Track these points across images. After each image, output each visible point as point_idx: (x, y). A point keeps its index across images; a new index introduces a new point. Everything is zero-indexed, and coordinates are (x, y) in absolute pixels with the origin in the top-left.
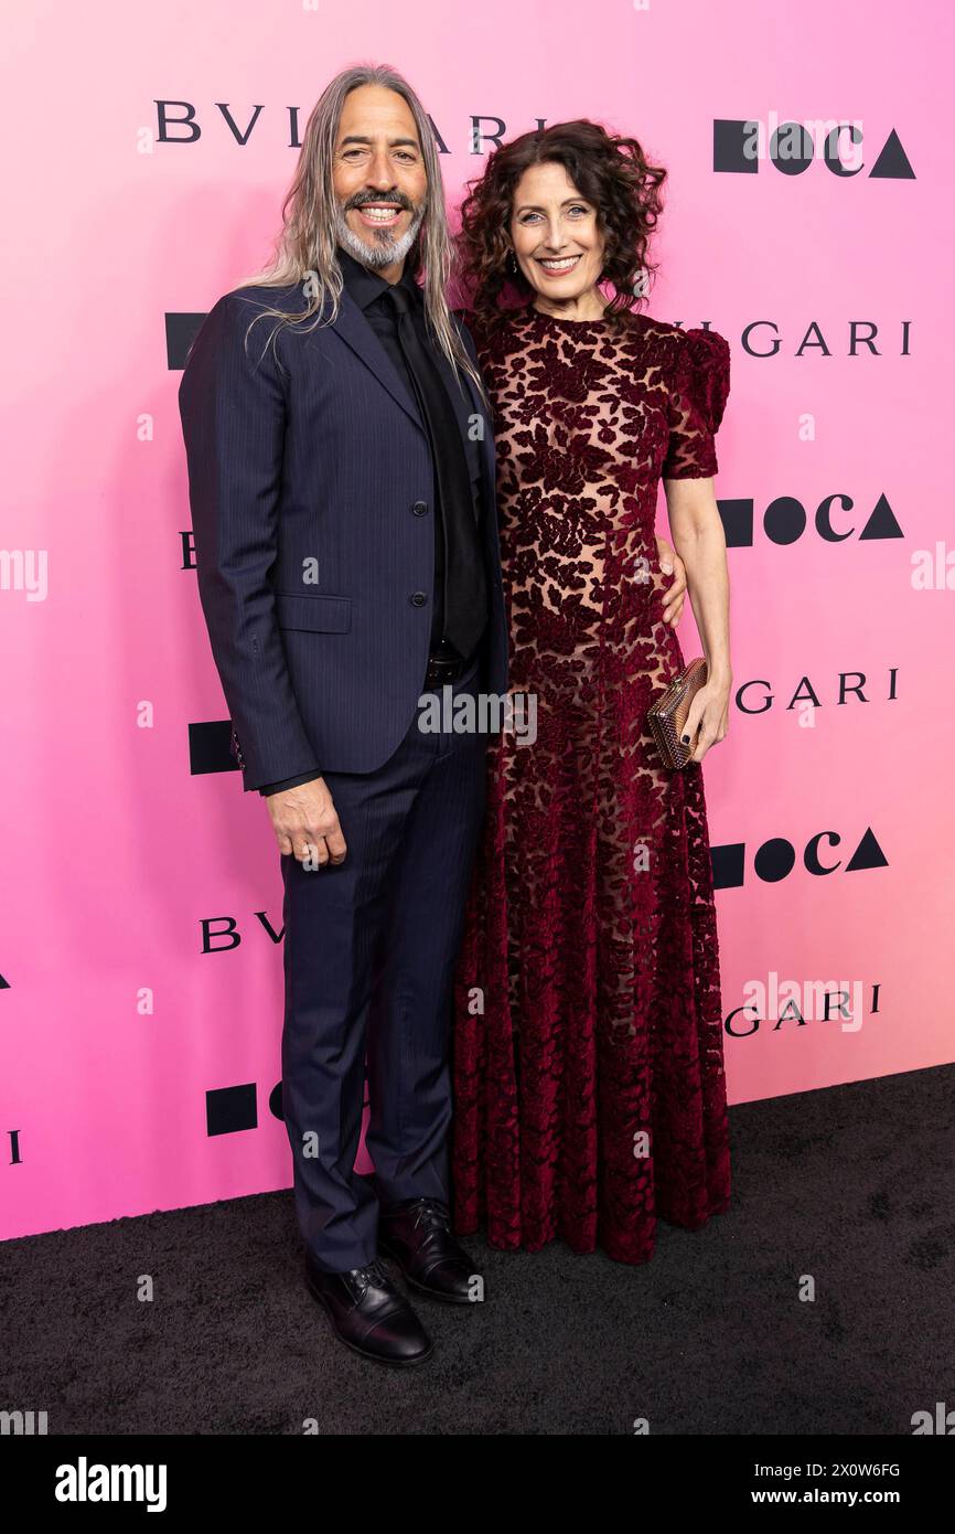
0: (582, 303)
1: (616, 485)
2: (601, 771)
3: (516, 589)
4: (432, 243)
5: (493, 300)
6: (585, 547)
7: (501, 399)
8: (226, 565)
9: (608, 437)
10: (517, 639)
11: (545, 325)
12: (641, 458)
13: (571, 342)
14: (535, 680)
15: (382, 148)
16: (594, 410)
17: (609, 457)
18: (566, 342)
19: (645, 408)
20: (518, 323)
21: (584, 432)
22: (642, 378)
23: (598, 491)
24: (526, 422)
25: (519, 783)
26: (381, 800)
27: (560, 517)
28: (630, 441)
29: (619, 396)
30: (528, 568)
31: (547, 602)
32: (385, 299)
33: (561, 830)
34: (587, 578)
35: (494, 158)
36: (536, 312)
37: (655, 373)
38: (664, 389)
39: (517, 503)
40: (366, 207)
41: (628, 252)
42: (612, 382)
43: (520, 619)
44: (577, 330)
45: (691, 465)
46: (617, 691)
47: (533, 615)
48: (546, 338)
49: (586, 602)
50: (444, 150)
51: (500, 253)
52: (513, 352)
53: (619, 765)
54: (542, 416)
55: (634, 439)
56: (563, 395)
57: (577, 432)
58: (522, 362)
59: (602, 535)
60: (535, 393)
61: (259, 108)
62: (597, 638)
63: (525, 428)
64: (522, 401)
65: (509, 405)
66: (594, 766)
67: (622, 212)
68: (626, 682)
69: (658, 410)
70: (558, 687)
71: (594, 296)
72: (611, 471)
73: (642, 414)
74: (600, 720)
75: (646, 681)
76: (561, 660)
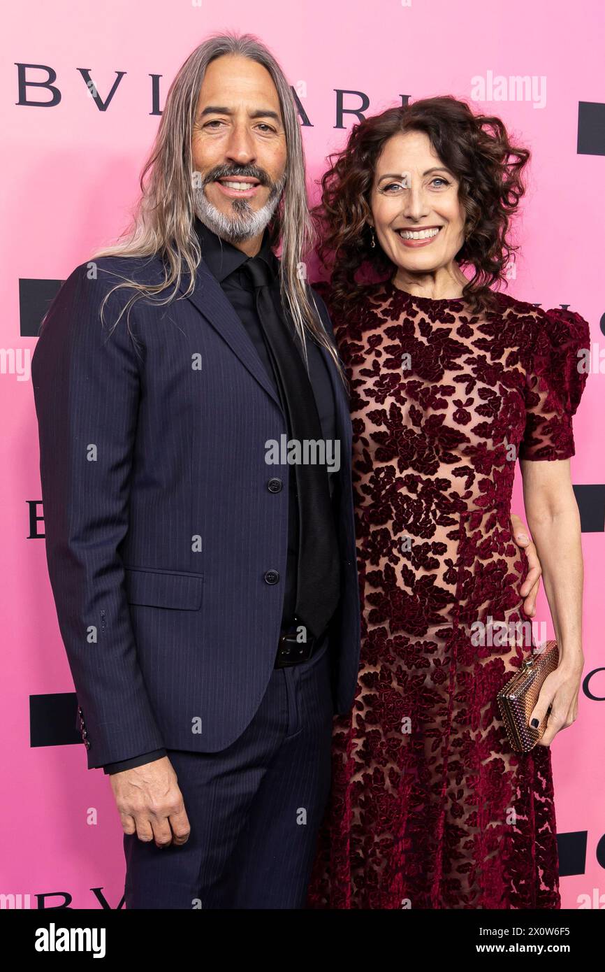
0: (442, 276)
1: (472, 467)
2: (452, 754)
3: (369, 568)
4: (289, 220)
5: (350, 276)
6: (439, 528)
7: (356, 375)
8: (76, 539)
9: (462, 417)
10: (369, 620)
11: (404, 302)
12: (497, 439)
13: (428, 320)
14: (387, 661)
15: (242, 119)
16: (449, 390)
17: (463, 438)
18: (423, 320)
19: (501, 388)
20: (376, 299)
21: (439, 412)
22: (499, 357)
23: (453, 473)
24: (380, 400)
25: (368, 764)
26: (229, 779)
27: (414, 496)
28: (485, 423)
29: (474, 376)
30: (382, 547)
31: (400, 582)
32: (243, 272)
33: (409, 812)
34: (441, 559)
35: (357, 130)
36: (394, 288)
37: (512, 354)
38: (521, 370)
39: (370, 482)
40: (228, 181)
41: (489, 226)
42: (468, 362)
43: (373, 599)
44: (434, 309)
45: (548, 447)
46: (469, 674)
47: (386, 594)
48: (403, 316)
49: (439, 583)
50: (307, 123)
51: (358, 222)
52: (370, 328)
53: (471, 750)
54: (396, 395)
55: (489, 420)
56: (419, 375)
57: (431, 412)
58: (378, 339)
59: (456, 516)
60: (391, 371)
61: (121, 75)
62: (449, 619)
63: (379, 407)
64: (377, 378)
65: (364, 382)
66: (444, 749)
67: (485, 187)
68: (478, 666)
69: (514, 390)
70: (409, 668)
71: (451, 272)
72: (467, 452)
73: (498, 395)
74: (451, 702)
75: (499, 664)
76: (413, 641)
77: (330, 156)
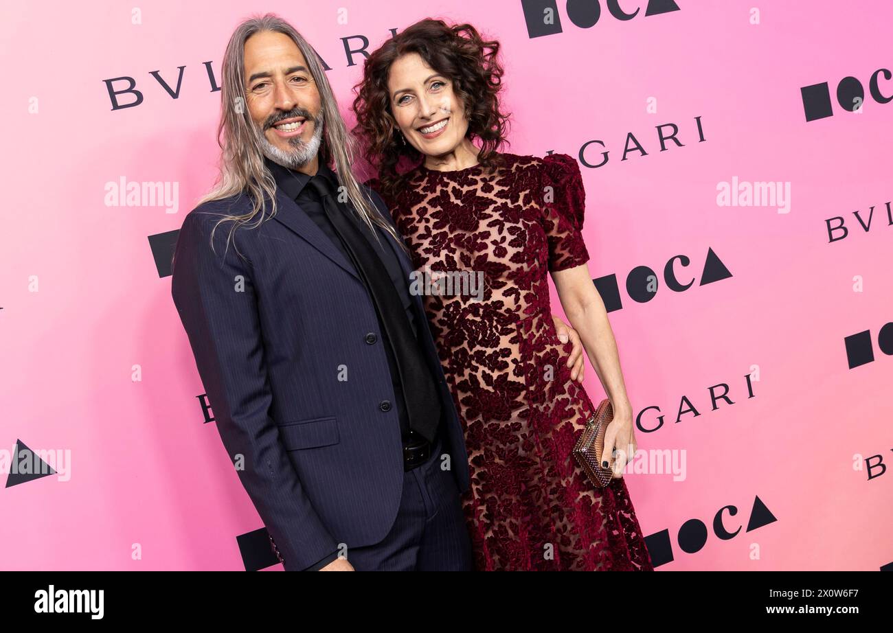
0: (458, 154)
1: (516, 287)
2: (551, 500)
3: (458, 380)
4: (334, 139)
5: (393, 170)
6: (502, 338)
7: (415, 241)
8: (236, 413)
9: (501, 252)
10: (467, 417)
11: (436, 178)
12: (530, 262)
13: (458, 187)
14: (487, 444)
15: (280, 78)
16: (486, 235)
17: (505, 268)
18: (454, 188)
19: (524, 223)
20: (416, 181)
21: (482, 253)
22: (517, 201)
23: (504, 294)
24: (437, 254)
26: (393, 560)
27: (478, 319)
28: (518, 252)
29: (502, 219)
30: (464, 362)
31: (483, 385)
32: (310, 188)
33: (531, 550)
34: (508, 360)
35: (367, 64)
36: (428, 170)
37: (526, 195)
38: (536, 206)
39: (444, 316)
40: (279, 125)
41: (482, 107)
42: (495, 210)
43: (466, 401)
44: (460, 177)
45: (568, 258)
46: (549, 439)
47: (475, 396)
48: (439, 188)
49: (512, 378)
50: (327, 68)
51: (388, 131)
52: (416, 204)
53: (564, 494)
54: (448, 247)
55: (521, 249)
56: (461, 228)
57: (477, 254)
58: (424, 210)
59: (513, 326)
60: (439, 231)
61: (182, 69)
62: (525, 402)
63: (437, 260)
64: (430, 239)
65: (422, 244)
66: (544, 498)
67: (472, 79)
68: (554, 431)
69: (534, 222)
70: (505, 445)
71: (465, 148)
72: (510, 277)
73: (523, 229)
74: (541, 463)
75: (569, 426)
76: (503, 425)
77: (354, 88)
